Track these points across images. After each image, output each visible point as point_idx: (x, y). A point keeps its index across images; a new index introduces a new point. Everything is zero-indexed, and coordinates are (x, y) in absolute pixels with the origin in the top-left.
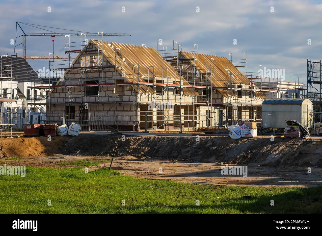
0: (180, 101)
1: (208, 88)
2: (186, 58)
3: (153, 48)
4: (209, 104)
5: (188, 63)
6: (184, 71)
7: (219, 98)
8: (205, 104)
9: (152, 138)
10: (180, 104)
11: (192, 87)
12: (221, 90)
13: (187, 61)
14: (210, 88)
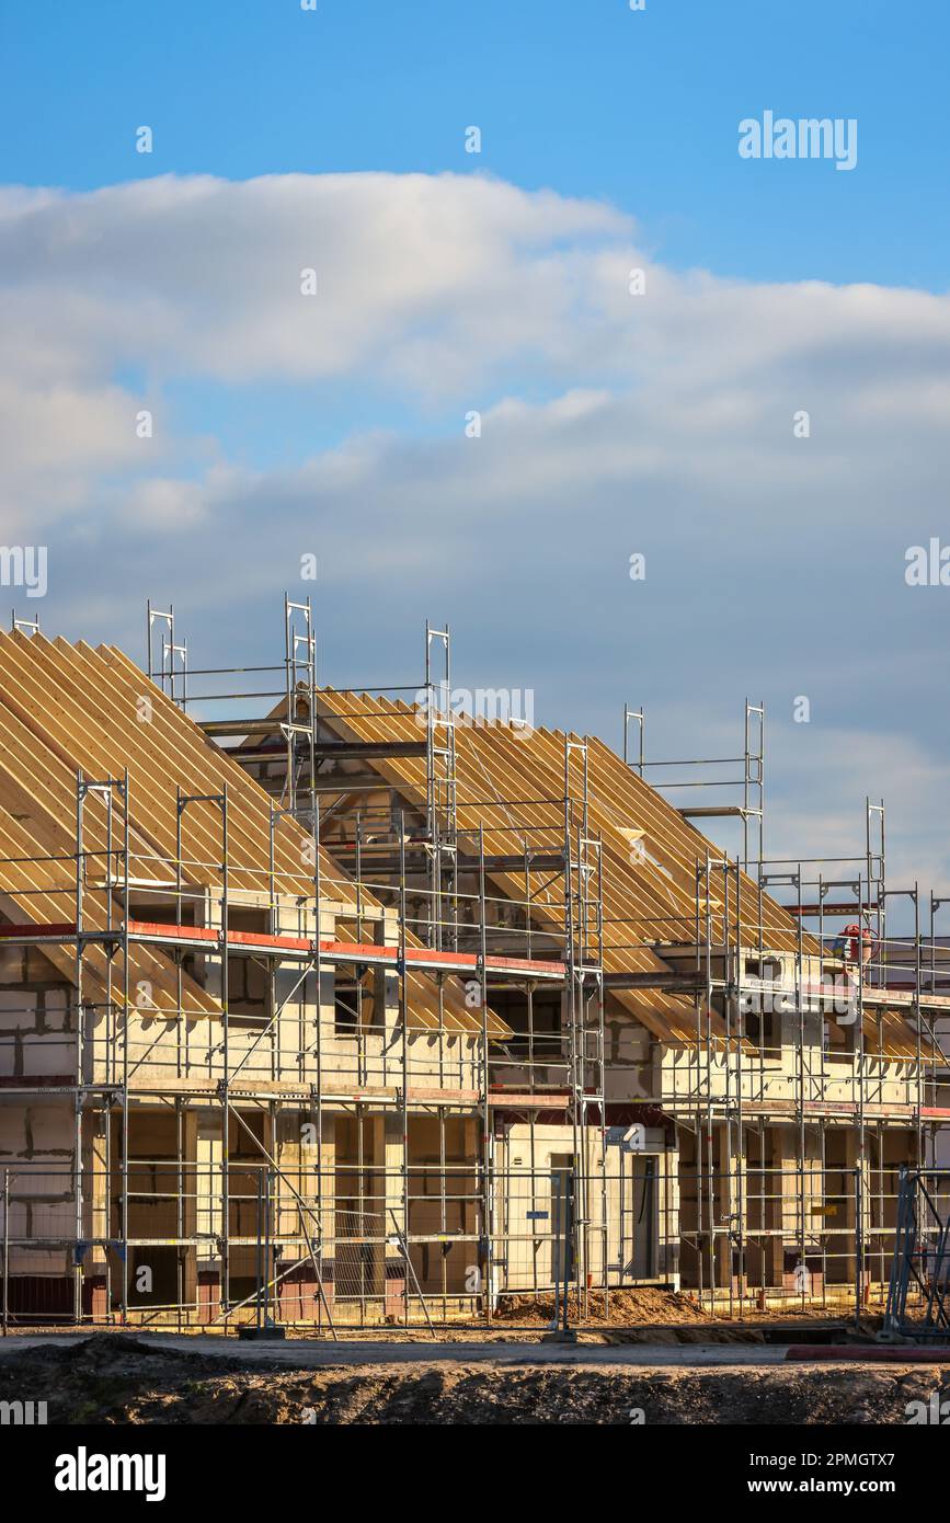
0: (395, 1081)
1: (583, 977)
2: (348, 740)
3: (115, 651)
4: (584, 1106)
5: (359, 773)
6: (375, 841)
7: (627, 1062)
8: (561, 1102)
9: (450, 1383)
10: (401, 1102)
11: (480, 967)
12: (642, 998)
13: (352, 765)
14: (591, 977)
